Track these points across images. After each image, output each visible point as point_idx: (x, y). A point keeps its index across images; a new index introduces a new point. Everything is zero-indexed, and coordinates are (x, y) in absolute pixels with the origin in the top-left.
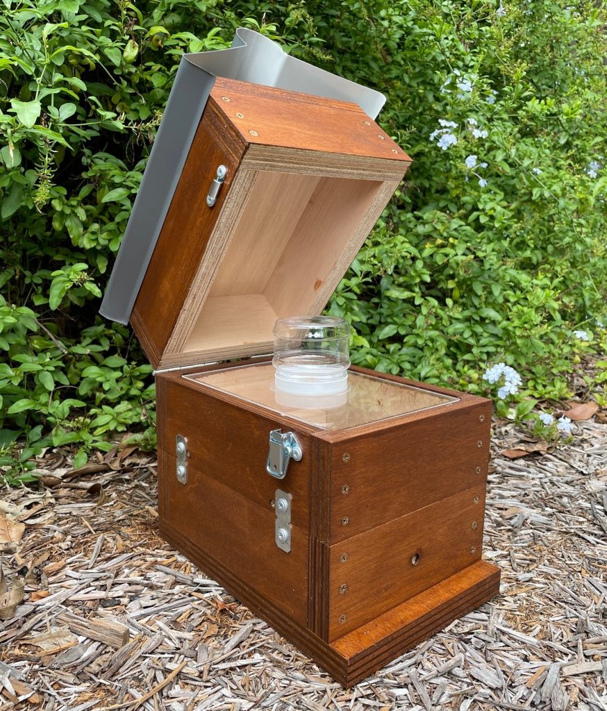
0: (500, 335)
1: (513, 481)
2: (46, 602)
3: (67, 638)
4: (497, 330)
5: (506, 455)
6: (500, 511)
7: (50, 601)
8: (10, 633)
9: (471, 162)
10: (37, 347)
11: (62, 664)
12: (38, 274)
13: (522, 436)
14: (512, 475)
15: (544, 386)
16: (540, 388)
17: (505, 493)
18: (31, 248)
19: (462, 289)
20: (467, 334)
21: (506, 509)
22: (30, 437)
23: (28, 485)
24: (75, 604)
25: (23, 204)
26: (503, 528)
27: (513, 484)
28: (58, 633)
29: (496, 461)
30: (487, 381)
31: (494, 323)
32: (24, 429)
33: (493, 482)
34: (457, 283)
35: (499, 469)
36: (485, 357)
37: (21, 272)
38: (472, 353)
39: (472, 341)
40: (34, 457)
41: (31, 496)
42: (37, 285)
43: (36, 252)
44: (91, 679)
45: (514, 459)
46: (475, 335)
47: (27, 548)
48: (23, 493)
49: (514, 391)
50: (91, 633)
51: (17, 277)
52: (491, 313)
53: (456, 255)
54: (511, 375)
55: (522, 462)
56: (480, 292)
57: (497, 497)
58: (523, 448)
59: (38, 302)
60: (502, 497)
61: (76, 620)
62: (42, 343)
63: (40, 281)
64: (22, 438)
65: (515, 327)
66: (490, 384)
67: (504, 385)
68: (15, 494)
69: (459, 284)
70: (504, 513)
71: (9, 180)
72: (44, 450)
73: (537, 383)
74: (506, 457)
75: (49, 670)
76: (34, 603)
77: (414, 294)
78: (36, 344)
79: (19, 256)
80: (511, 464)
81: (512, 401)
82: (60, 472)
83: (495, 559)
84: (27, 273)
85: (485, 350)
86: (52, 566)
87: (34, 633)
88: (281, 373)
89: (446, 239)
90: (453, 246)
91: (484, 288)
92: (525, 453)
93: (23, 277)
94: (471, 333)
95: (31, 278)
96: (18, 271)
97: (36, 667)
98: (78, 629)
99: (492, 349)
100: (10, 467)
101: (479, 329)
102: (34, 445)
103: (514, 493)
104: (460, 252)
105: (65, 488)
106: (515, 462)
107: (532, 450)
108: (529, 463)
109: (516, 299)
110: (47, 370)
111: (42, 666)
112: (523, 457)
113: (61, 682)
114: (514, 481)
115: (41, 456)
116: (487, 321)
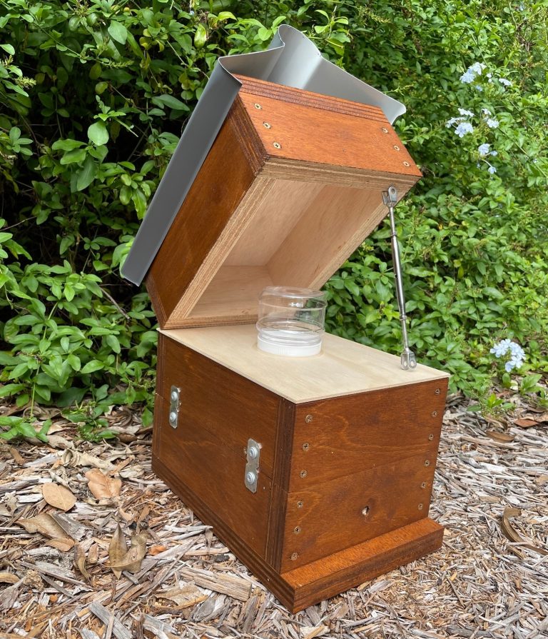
0: (500, 313)
1: (532, 450)
2: (167, 556)
3: (195, 594)
4: (499, 308)
5: (519, 424)
6: (533, 478)
7: (168, 555)
8: (146, 587)
9: (484, 149)
10: (100, 311)
11: (202, 618)
12: (95, 241)
13: (526, 406)
14: (531, 444)
15: (538, 360)
16: (534, 361)
17: (529, 461)
18: (92, 217)
19: (466, 268)
20: (472, 311)
21: (538, 477)
22: (97, 395)
23: (108, 441)
24: (193, 558)
25: (96, 177)
26: (540, 494)
27: (533, 452)
28: (187, 588)
29: (512, 429)
30: (493, 355)
31: (495, 301)
32: (89, 387)
33: (515, 450)
34: (462, 262)
35: (517, 438)
36: (487, 332)
37: (81, 239)
38: (476, 328)
39: (475, 317)
40: (103, 414)
41: (113, 452)
42: (95, 251)
43: (95, 221)
44: (232, 632)
45: (525, 428)
46: (478, 311)
47: (127, 504)
48: (105, 449)
49: (519, 365)
50: (217, 587)
51: (77, 243)
52: (493, 292)
53: (468, 237)
54: (517, 351)
55: (533, 432)
56: (483, 272)
57: (524, 464)
58: (532, 418)
59: (99, 267)
60: (529, 465)
61: (201, 575)
62: (105, 308)
63: (97, 248)
64: (88, 395)
65: (518, 306)
66: (496, 358)
67: (511, 360)
68: (97, 449)
69: (464, 264)
70: (537, 480)
71: (85, 154)
72: (111, 408)
73: (532, 357)
74: (518, 426)
75: (192, 623)
76: (155, 557)
77: (433, 273)
78: (100, 309)
79: (79, 224)
80: (523, 432)
81: (516, 373)
82: (132, 430)
83: (544, 524)
84: (86, 240)
85: (488, 325)
86: (155, 521)
87: (164, 586)
88: (263, 336)
89: (459, 222)
90: (465, 229)
91: (487, 269)
92: (534, 423)
93: (82, 243)
94: (475, 310)
95: (90, 244)
96: (78, 238)
97: (179, 620)
98: (205, 582)
99: (493, 325)
100: (84, 424)
101: (482, 306)
102: (100, 403)
103: (537, 461)
104: (472, 235)
105: (141, 444)
106: (528, 430)
107: (541, 421)
108: (540, 432)
109: (517, 280)
110: (113, 334)
111: (184, 619)
112: (533, 427)
113: (207, 635)
114: (534, 450)
115: (109, 413)
116: (490, 299)
